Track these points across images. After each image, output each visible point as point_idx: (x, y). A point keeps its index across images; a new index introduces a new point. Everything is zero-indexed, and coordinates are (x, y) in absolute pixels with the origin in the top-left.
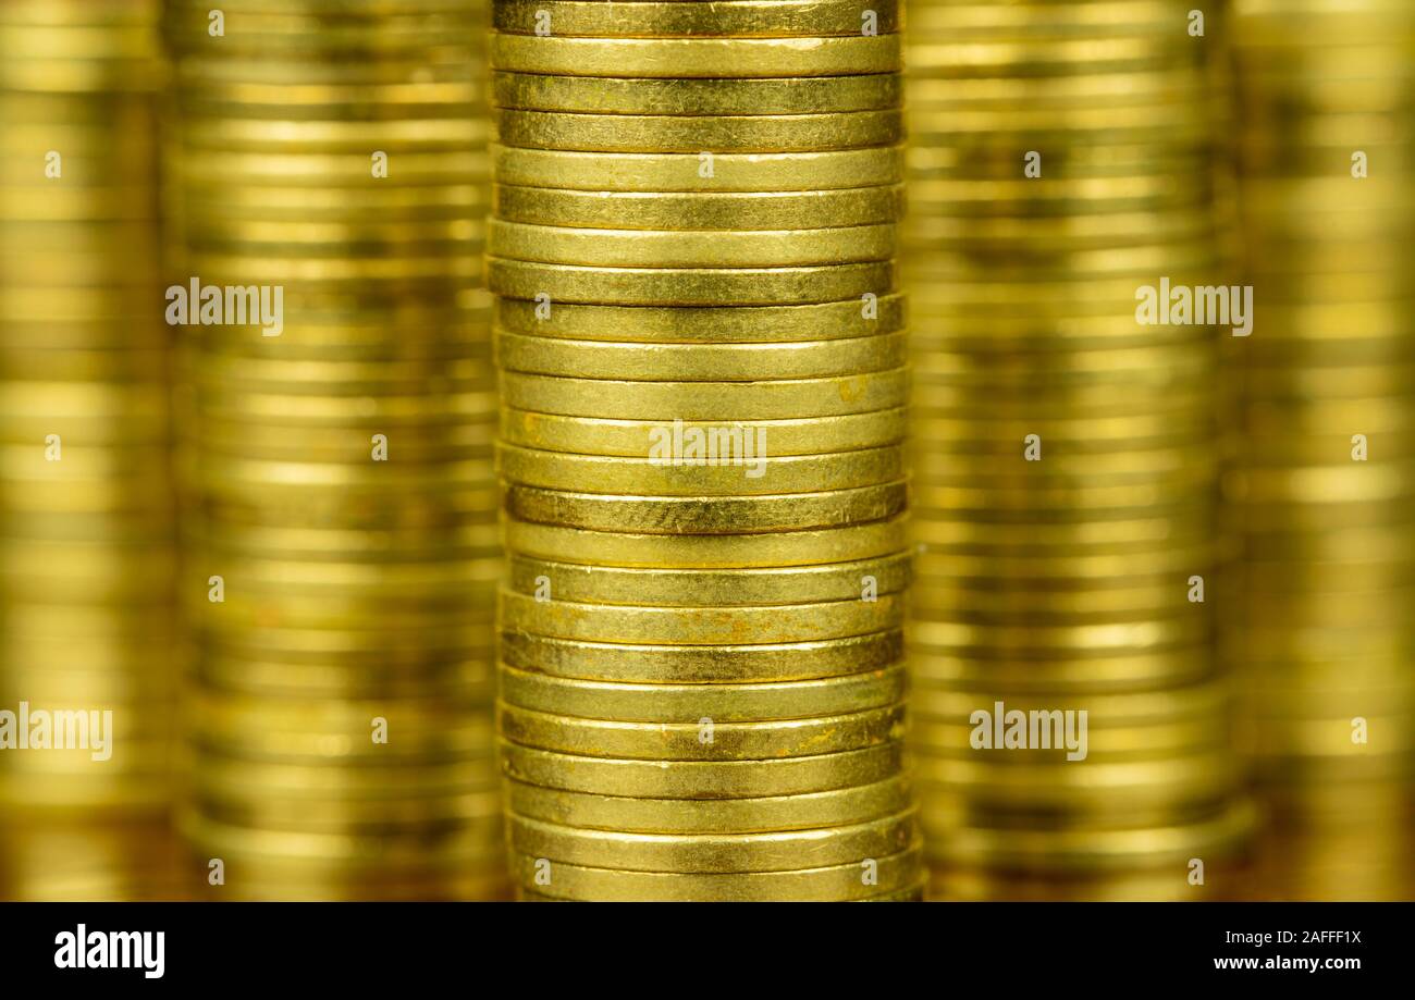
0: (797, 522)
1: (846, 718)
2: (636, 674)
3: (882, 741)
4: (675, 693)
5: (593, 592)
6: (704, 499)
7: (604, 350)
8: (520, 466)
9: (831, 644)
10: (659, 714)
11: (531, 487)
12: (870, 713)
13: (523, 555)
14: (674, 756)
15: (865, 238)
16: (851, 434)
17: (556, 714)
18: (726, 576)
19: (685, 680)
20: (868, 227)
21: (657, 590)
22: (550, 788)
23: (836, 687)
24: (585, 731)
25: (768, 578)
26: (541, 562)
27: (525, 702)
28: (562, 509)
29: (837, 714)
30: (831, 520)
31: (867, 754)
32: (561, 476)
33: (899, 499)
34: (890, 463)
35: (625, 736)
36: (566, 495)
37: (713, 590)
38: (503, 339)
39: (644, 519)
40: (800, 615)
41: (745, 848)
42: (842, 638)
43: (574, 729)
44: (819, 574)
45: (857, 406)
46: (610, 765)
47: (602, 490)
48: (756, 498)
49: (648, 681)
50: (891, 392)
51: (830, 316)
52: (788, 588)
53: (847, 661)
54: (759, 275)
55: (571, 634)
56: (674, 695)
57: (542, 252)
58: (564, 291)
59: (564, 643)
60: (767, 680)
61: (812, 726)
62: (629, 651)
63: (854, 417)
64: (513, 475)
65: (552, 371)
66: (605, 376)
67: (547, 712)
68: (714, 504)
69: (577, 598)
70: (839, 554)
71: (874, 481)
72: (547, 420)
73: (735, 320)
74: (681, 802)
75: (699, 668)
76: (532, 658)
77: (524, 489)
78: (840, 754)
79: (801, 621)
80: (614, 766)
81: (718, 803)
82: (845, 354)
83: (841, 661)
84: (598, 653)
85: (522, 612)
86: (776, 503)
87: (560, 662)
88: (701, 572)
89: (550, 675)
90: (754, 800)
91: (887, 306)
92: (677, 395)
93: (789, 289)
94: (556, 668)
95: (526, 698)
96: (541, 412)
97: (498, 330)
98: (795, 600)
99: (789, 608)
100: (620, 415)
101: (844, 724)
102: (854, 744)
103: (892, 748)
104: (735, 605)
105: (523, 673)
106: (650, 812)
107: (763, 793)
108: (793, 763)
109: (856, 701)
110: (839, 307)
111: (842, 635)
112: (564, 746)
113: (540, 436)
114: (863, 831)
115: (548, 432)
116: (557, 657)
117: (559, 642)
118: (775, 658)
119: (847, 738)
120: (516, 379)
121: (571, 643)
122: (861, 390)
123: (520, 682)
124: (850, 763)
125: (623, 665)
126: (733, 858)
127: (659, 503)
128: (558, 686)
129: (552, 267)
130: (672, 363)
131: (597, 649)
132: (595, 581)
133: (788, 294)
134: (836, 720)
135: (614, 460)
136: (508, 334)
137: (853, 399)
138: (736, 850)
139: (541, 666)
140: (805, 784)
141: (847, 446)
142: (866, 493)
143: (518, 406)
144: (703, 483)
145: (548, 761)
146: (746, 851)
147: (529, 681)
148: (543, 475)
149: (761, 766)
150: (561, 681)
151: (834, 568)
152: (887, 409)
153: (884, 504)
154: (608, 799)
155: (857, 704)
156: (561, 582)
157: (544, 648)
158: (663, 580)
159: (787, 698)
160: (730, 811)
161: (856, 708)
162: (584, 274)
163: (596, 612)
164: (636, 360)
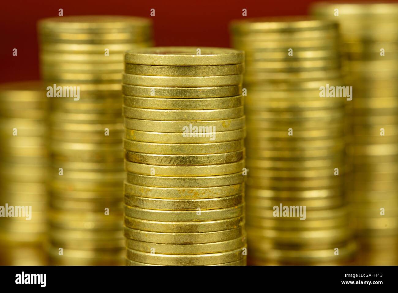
0: (210, 163)
1: (227, 220)
2: (166, 207)
3: (237, 227)
4: (177, 213)
5: (153, 184)
6: (183, 156)
7: (153, 112)
8: (130, 146)
9: (223, 198)
10: (173, 219)
11: (133, 152)
12: (234, 219)
13: (132, 173)
14: (177, 231)
15: (227, 79)
16: (226, 137)
17: (142, 219)
18: (192, 179)
19: (180, 209)
20: (229, 76)
21: (172, 183)
22: (140, 241)
23: (224, 211)
24: (151, 224)
25: (204, 179)
26: (137, 175)
27: (132, 216)
28: (142, 158)
29: (224, 219)
30: (220, 162)
31: (232, 231)
32: (141, 149)
33: (240, 156)
34: (237, 146)
35: (163, 226)
36: (143, 154)
37: (188, 183)
38: (125, 108)
39: (165, 162)
40: (213, 190)
41: (197, 259)
42: (226, 197)
43: (148, 224)
44: (219, 178)
45: (228, 129)
46: (158, 234)
47: (152, 153)
48: (198, 156)
49: (169, 210)
50: (238, 125)
51: (218, 102)
52: (210, 182)
53: (227, 203)
54: (194, 89)
55: (146, 196)
56: (177, 214)
57: (133, 82)
58: (139, 94)
59: (144, 198)
60: (204, 209)
61: (217, 223)
62: (164, 201)
63: (227, 132)
64: (128, 148)
65: (138, 118)
66: (154, 119)
67: (139, 219)
68: (186, 157)
69: (148, 185)
70: (225, 172)
71: (232, 151)
72: (137, 132)
73: (190, 103)
74: (179, 245)
75: (184, 206)
76: (135, 203)
77: (131, 152)
78: (225, 231)
79: (214, 192)
80: (159, 235)
81: (190, 245)
82: (224, 113)
83: (225, 204)
84: (155, 202)
85: (132, 189)
86: (204, 157)
87: (143, 204)
88: (185, 178)
89: (140, 208)
90: (200, 244)
91: (236, 99)
92: (174, 125)
93: (203, 94)
94: (142, 206)
95: (133, 215)
96: (136, 130)
97: (123, 106)
98: (212, 186)
99: (210, 188)
100: (158, 131)
101: (226, 222)
102: (229, 228)
103: (239, 229)
104: (194, 187)
105: (132, 207)
106: (169, 248)
107: (203, 242)
108: (211, 234)
109: (230, 215)
110: (221, 100)
111: (226, 196)
112: (145, 229)
113: (135, 137)
114: (231, 253)
115: (137, 136)
116: (142, 203)
117: (143, 198)
118: (206, 203)
119: (227, 226)
120: (129, 120)
121: (147, 199)
122: (229, 124)
123: (131, 210)
124: (228, 234)
125: (162, 205)
126: (194, 262)
127: (169, 157)
128: (143, 211)
129: (136, 87)
130: (173, 116)
131: (154, 200)
132: (153, 181)
133: (203, 95)
134: (224, 221)
135: (156, 144)
136: (126, 107)
137: (226, 127)
138: (195, 259)
139: (137, 205)
140: (215, 240)
141: (224, 141)
142: (230, 154)
143: (129, 128)
144: (182, 151)
145: (140, 233)
146: (198, 259)
147: (134, 210)
148: (136, 148)
149: (202, 235)
150: (143, 210)
151: (223, 176)
152: (236, 130)
153: (236, 158)
154: (157, 244)
155: (230, 216)
156: (143, 181)
157: (138, 200)
158: (174, 180)
159: (210, 215)
160: (193, 248)
161: (230, 217)
162: (144, 89)
163: (154, 189)
164: (162, 115)
